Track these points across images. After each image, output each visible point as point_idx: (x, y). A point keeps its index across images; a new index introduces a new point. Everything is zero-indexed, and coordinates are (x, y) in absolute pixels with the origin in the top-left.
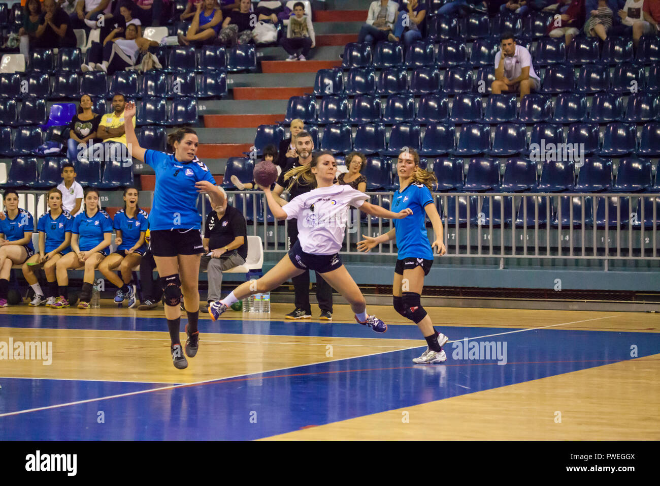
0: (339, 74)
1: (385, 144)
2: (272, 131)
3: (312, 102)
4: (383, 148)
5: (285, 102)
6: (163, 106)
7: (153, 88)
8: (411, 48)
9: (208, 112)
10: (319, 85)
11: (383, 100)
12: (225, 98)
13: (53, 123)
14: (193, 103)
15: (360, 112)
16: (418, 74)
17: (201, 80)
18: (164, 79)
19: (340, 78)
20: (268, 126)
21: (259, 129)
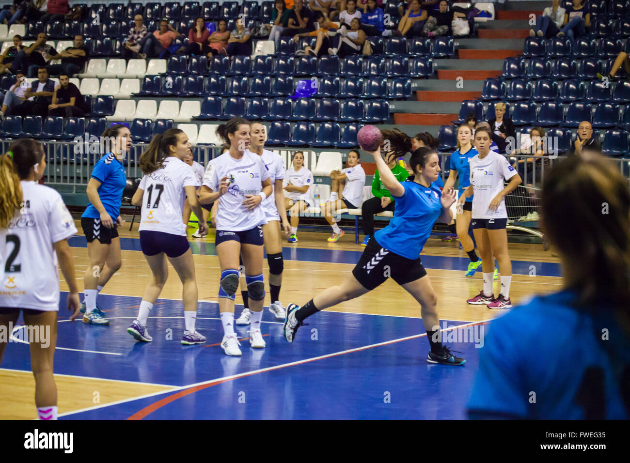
0: (523, 61)
1: (563, 117)
2: (473, 105)
3: (503, 83)
4: (562, 120)
5: (482, 83)
6: (385, 83)
7: (375, 68)
8: (578, 42)
9: (419, 88)
10: (507, 69)
11: (559, 82)
12: (433, 78)
13: (299, 95)
14: (409, 81)
15: (541, 91)
16: (586, 63)
17: (413, 64)
18: (384, 62)
19: (523, 63)
20: (471, 101)
21: (463, 103)
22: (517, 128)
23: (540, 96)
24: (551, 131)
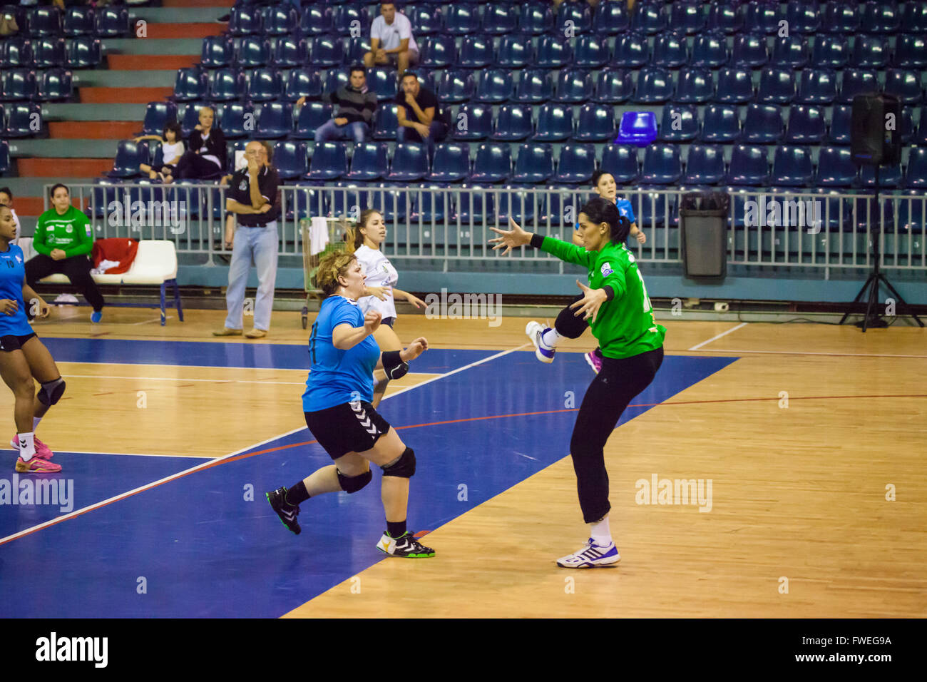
0: (230, 41)
2: (164, 108)
3: (204, 74)
5: (173, 74)
6: (33, 77)
7: (17, 54)
9: (82, 83)
10: (208, 52)
12: (101, 67)
14: (68, 73)
17: (71, 47)
19: (231, 44)
20: (162, 103)
21: (150, 106)
22: (229, 142)
23: (258, 92)
24: (278, 145)
